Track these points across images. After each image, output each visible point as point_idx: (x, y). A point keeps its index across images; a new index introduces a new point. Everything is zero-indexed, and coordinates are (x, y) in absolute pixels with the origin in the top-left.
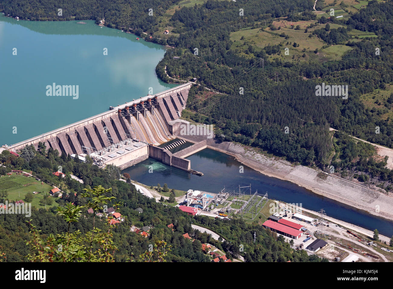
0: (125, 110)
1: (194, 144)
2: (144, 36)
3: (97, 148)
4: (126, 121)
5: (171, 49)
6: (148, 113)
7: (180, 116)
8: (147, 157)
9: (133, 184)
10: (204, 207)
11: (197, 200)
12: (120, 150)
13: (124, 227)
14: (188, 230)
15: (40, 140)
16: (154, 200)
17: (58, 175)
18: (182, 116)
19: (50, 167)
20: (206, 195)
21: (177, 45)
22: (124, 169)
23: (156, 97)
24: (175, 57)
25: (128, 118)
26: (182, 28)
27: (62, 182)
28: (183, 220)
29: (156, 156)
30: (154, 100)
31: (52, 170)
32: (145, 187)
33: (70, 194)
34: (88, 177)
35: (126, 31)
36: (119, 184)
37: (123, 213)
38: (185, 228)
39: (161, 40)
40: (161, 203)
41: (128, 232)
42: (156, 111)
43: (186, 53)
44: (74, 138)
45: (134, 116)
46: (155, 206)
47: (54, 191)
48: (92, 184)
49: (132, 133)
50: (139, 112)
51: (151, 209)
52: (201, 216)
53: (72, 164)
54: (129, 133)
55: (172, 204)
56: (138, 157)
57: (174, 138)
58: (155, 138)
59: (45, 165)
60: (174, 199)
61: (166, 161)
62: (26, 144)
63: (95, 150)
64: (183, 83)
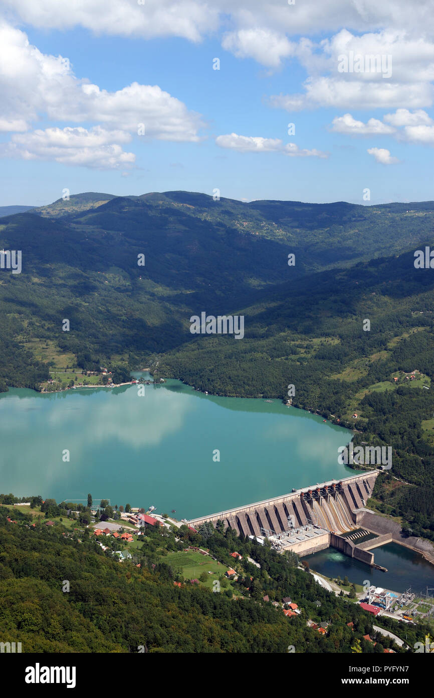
0: (308, 494)
1: (378, 536)
2: (331, 418)
3: (276, 531)
4: (308, 505)
5: (358, 433)
6: (332, 498)
7: (365, 505)
8: (328, 546)
9: (312, 574)
10: (387, 607)
11: (380, 598)
12: (300, 536)
13: (300, 621)
14: (369, 631)
15: (219, 518)
16: (333, 593)
17: (235, 556)
18: (367, 505)
19: (227, 547)
20: (390, 594)
21: (365, 430)
22: (302, 556)
23: (341, 483)
24: (363, 442)
25: (310, 502)
26: (372, 413)
27: (239, 564)
28: (364, 619)
29: (337, 546)
30: (339, 485)
31: (229, 550)
32: (325, 578)
33: (246, 578)
34: (266, 562)
35: (313, 412)
36: (298, 572)
37: (300, 605)
38: (366, 628)
39: (349, 424)
40: (341, 598)
41: (305, 626)
42: (339, 497)
43: (375, 439)
44: (253, 518)
45: (316, 500)
46: (335, 600)
47: (229, 573)
48: (269, 570)
49: (313, 518)
50: (322, 497)
51: (330, 604)
52: (383, 617)
53: (250, 545)
54: (310, 518)
55: (352, 600)
56: (318, 544)
57: (358, 528)
58: (337, 527)
59: (223, 544)
60: (355, 594)
61: (348, 552)
62: (205, 521)
63: (274, 533)
64: (370, 470)
